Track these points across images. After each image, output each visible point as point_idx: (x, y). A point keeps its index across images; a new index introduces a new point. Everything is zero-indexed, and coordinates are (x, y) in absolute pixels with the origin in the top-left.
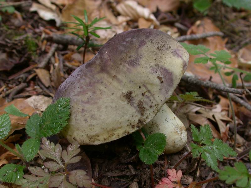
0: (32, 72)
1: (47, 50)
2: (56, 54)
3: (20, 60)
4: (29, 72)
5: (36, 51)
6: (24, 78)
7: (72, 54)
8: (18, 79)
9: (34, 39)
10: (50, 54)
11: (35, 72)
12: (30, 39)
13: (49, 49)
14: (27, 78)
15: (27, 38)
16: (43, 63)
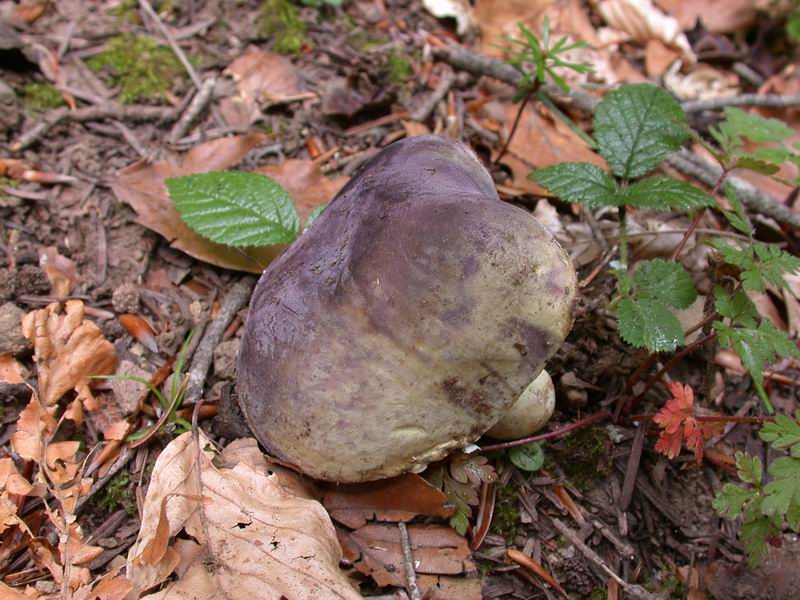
0: (396, 128)
1: (431, 84)
2: (451, 96)
3: (374, 97)
4: (389, 127)
5: (406, 82)
6: (378, 138)
7: (485, 102)
8: (365, 137)
9: (406, 56)
10: (438, 94)
11: (403, 128)
12: (398, 53)
13: (436, 82)
14: (383, 138)
15: (393, 50)
16: (422, 112)
